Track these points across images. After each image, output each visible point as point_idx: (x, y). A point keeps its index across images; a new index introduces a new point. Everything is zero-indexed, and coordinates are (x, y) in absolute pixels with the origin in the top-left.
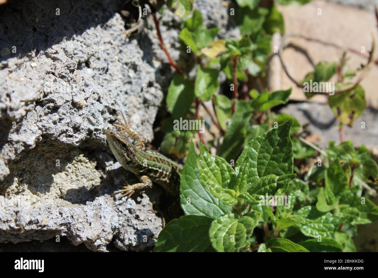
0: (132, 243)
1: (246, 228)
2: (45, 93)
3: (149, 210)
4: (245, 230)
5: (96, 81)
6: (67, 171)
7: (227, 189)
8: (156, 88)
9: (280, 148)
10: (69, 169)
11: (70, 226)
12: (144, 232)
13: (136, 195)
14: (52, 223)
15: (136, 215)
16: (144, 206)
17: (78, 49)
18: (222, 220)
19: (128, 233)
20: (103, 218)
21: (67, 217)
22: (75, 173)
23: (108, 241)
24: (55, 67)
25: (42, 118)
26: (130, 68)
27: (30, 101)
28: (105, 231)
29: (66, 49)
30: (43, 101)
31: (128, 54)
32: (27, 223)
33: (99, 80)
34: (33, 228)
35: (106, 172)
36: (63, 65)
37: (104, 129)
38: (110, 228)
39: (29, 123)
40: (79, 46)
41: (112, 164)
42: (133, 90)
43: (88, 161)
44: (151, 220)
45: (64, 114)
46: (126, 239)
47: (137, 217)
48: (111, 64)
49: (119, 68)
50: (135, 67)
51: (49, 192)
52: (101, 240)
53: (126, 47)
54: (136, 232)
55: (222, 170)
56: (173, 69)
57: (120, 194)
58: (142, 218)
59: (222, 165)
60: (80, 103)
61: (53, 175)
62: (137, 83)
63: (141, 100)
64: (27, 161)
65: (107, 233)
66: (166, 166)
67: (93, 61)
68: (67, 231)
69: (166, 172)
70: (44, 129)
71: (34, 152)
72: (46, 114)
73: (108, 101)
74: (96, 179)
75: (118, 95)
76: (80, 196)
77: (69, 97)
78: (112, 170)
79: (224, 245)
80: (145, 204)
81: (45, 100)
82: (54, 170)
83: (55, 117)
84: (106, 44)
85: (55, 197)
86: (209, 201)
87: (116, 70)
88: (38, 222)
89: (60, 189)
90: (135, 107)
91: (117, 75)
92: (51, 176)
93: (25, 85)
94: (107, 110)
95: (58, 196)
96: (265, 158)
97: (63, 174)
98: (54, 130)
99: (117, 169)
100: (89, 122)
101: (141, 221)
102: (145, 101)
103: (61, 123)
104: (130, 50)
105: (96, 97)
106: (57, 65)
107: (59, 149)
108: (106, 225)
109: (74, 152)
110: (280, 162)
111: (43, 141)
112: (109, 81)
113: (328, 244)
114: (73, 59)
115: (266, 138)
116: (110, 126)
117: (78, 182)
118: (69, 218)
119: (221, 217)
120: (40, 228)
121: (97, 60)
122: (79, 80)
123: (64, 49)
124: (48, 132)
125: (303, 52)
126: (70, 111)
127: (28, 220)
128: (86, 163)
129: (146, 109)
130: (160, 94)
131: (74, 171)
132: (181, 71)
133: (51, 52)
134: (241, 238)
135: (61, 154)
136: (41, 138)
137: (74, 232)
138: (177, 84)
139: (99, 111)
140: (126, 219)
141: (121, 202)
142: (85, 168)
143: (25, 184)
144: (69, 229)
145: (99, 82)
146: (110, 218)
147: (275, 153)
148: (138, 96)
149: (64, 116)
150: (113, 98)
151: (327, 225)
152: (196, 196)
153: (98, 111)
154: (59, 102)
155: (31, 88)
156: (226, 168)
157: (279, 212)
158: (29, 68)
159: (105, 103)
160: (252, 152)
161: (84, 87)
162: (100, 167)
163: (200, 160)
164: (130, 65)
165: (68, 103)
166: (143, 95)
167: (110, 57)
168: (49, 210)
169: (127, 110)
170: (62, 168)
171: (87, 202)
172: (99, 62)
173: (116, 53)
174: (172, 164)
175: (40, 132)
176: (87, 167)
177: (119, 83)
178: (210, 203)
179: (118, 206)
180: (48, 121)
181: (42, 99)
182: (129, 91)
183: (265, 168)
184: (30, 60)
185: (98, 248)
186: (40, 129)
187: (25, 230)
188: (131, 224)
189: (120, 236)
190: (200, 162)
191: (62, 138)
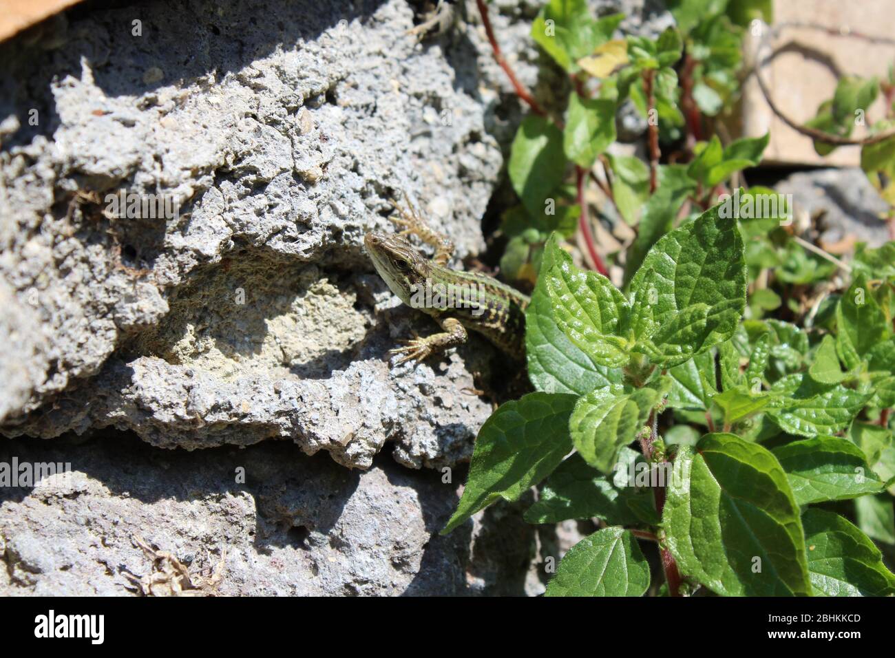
0: (427, 453)
1: (639, 408)
2: (236, 153)
3: (465, 389)
4: (637, 412)
5: (350, 132)
6: (296, 312)
7: (612, 336)
8: (487, 144)
9: (721, 251)
10: (298, 309)
11: (297, 417)
12: (452, 430)
13: (436, 358)
14: (259, 410)
15: (435, 398)
16: (452, 379)
17: (308, 68)
18: (597, 397)
19: (419, 432)
20: (364, 402)
21: (290, 398)
22: (313, 316)
23: (374, 447)
24: (258, 105)
25: (232, 204)
26: (425, 104)
27: (203, 168)
28: (368, 427)
29: (282, 69)
30: (233, 171)
31: (422, 75)
32: (210, 408)
33: (357, 129)
34: (221, 418)
35: (376, 314)
36: (274, 100)
37: (368, 227)
38: (379, 421)
39: (207, 213)
40: (311, 61)
41: (389, 298)
42: (434, 149)
43: (337, 291)
44: (467, 408)
45: (279, 197)
46: (415, 443)
47: (438, 402)
48: (382, 97)
49: (399, 103)
50: (436, 103)
51: (259, 353)
52: (360, 444)
53: (417, 62)
54: (436, 430)
55: (602, 299)
56: (525, 106)
57: (401, 355)
58: (447, 403)
59: (601, 289)
60: (310, 172)
61: (266, 321)
62: (443, 136)
63: (453, 170)
64: (211, 291)
65: (371, 431)
66: (496, 299)
67: (345, 92)
68: (291, 426)
69: (498, 309)
70: (237, 226)
71: (224, 273)
72: (242, 197)
73: (375, 171)
74: (356, 328)
75: (398, 158)
76: (324, 363)
77: (287, 162)
78: (387, 310)
79: (595, 444)
80: (455, 376)
81: (239, 168)
82: (268, 310)
83: (261, 201)
84: (372, 57)
85: (272, 364)
86: (587, 368)
87: (393, 109)
88: (231, 407)
89: (281, 349)
90: (439, 183)
91: (395, 119)
92: (262, 321)
93: (191, 138)
94: (375, 188)
95: (279, 361)
96: (690, 272)
97: (287, 319)
98: (258, 227)
99: (397, 308)
100: (334, 213)
101: (446, 408)
102: (462, 172)
103: (273, 213)
104: (426, 67)
105: (349, 161)
106: (261, 100)
107: (275, 268)
108: (369, 415)
109: (308, 273)
110: (721, 280)
111: (238, 251)
112: (377, 131)
113: (837, 449)
114: (298, 87)
115: (692, 232)
116: (381, 220)
117: (319, 333)
118: (295, 400)
119: (597, 391)
120: (235, 419)
121: (353, 89)
122: (307, 127)
123: (278, 68)
124: (246, 231)
125: (826, 61)
126: (290, 189)
127: (210, 402)
128: (335, 296)
129: (466, 187)
130: (495, 156)
131: (310, 312)
132: (541, 108)
133: (249, 74)
134: (627, 427)
135: (280, 277)
136: (232, 243)
137: (305, 427)
138: (531, 135)
139: (355, 191)
140: (415, 404)
141: (403, 370)
142: (333, 306)
143: (209, 337)
144: (295, 422)
145: (356, 132)
146: (379, 402)
147: (709, 260)
148: (445, 160)
149: (277, 200)
150: (386, 164)
151: (835, 411)
152: (559, 357)
153: (352, 191)
154: (267, 173)
155: (205, 144)
156: (609, 295)
157: (728, 385)
158: (203, 106)
159: (368, 175)
160: (665, 261)
161: (318, 143)
162: (363, 304)
163: (554, 279)
164: (425, 98)
165: (286, 174)
166: (458, 159)
167: (380, 83)
168: (255, 386)
169: (420, 190)
170: (284, 307)
171: (334, 372)
172: (357, 93)
173: (393, 75)
174: (510, 295)
175: (229, 231)
176: (336, 305)
177: (399, 135)
178: (589, 372)
179: (397, 379)
180: (245, 210)
181: (232, 167)
182: (425, 152)
183: (690, 292)
184: (204, 92)
185: (355, 461)
186: (229, 225)
187: (206, 422)
188: (425, 416)
189: (404, 438)
190: (554, 282)
191: (276, 243)
